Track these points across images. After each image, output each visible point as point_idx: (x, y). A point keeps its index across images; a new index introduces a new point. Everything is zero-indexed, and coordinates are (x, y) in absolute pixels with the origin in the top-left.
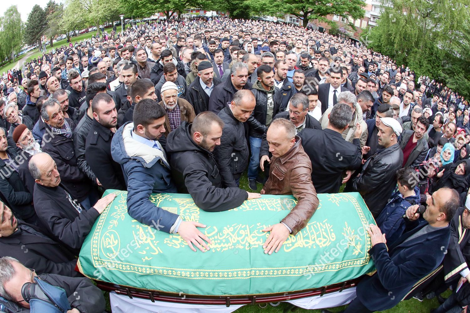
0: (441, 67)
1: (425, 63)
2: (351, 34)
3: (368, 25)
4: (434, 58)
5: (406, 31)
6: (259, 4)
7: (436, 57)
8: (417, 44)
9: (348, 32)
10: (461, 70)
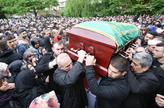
0: (95, 11)
1: (88, 12)
2: (54, 14)
3: (60, 8)
4: (91, 9)
5: (78, 3)
6: (12, 10)
7: (92, 8)
8: (83, 7)
9: (53, 14)
10: (103, 7)
